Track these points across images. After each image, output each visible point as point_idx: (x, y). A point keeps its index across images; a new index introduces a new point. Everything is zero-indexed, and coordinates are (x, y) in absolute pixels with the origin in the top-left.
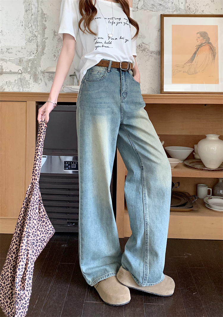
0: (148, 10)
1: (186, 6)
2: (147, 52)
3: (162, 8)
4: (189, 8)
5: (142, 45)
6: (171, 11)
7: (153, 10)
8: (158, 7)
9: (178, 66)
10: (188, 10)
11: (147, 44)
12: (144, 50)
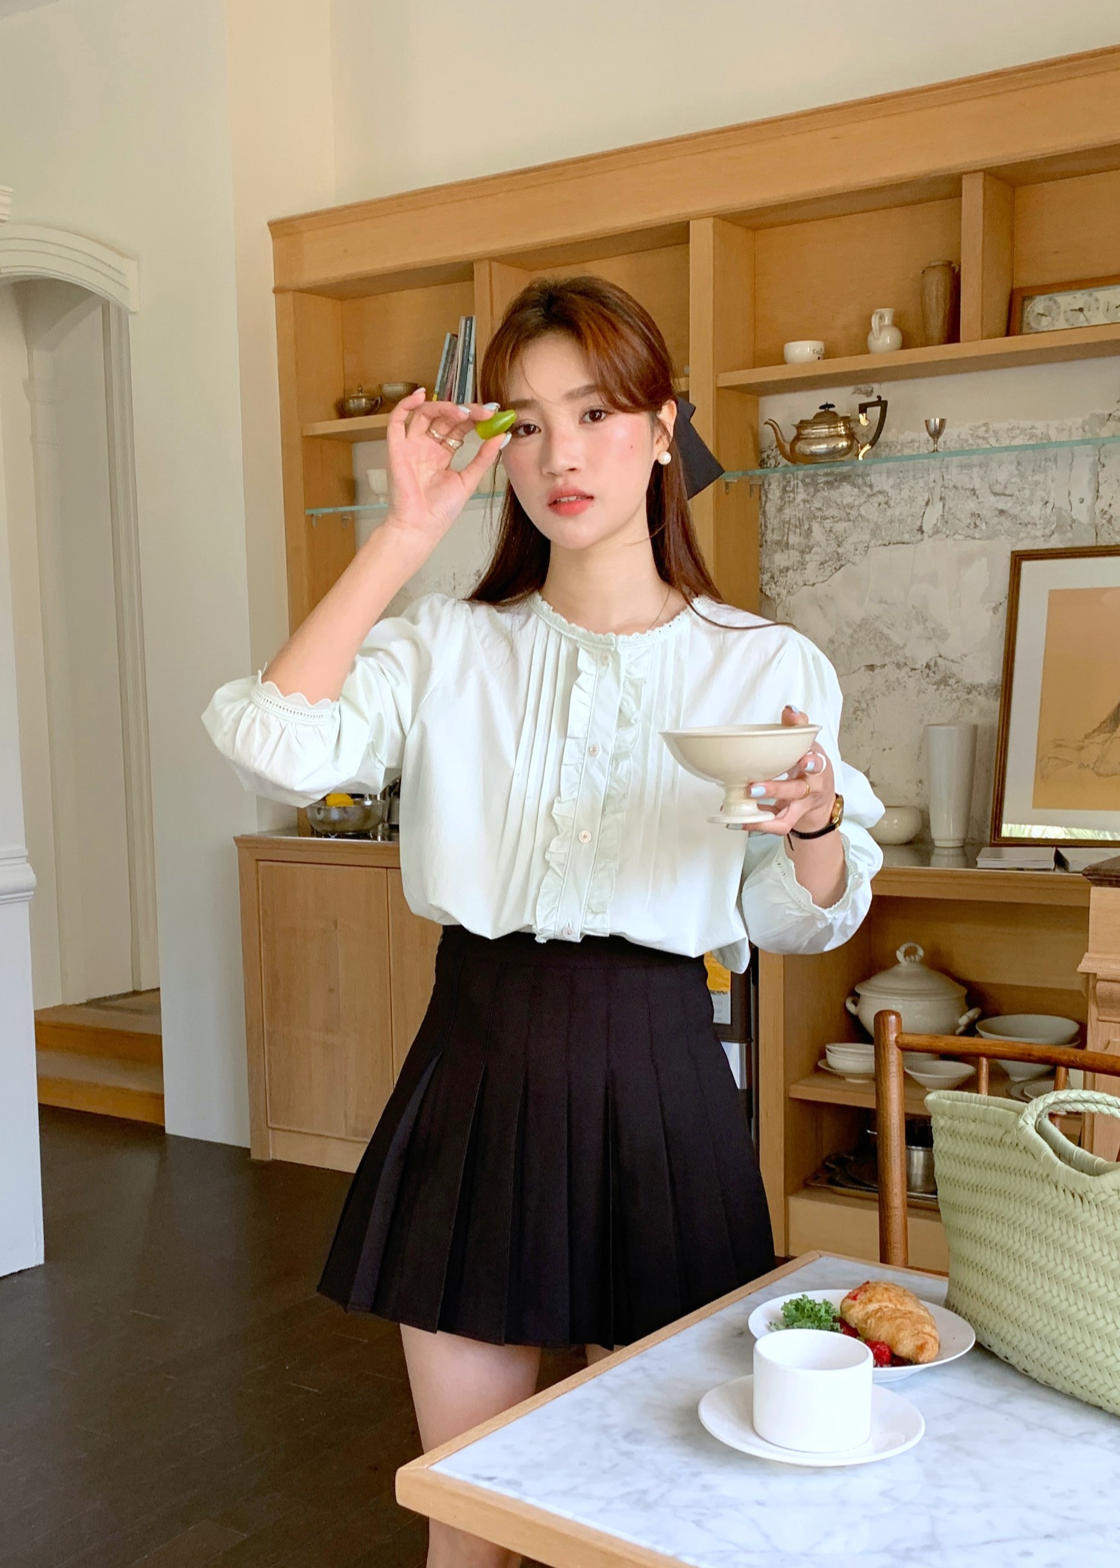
0: (957, 537)
1: (1097, 511)
2: (955, 687)
3: (1007, 524)
4: (1107, 516)
5: (936, 663)
6: (1039, 533)
7: (977, 536)
8: (995, 520)
9: (1060, 746)
10: (1107, 525)
11: (953, 658)
12: (944, 681)
